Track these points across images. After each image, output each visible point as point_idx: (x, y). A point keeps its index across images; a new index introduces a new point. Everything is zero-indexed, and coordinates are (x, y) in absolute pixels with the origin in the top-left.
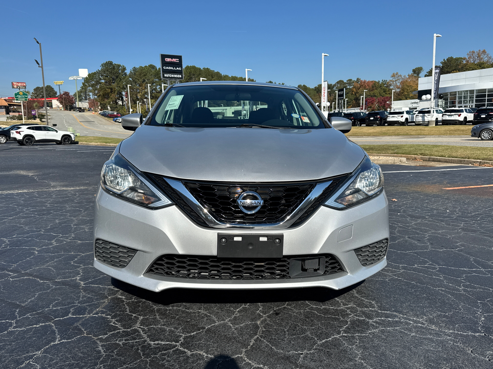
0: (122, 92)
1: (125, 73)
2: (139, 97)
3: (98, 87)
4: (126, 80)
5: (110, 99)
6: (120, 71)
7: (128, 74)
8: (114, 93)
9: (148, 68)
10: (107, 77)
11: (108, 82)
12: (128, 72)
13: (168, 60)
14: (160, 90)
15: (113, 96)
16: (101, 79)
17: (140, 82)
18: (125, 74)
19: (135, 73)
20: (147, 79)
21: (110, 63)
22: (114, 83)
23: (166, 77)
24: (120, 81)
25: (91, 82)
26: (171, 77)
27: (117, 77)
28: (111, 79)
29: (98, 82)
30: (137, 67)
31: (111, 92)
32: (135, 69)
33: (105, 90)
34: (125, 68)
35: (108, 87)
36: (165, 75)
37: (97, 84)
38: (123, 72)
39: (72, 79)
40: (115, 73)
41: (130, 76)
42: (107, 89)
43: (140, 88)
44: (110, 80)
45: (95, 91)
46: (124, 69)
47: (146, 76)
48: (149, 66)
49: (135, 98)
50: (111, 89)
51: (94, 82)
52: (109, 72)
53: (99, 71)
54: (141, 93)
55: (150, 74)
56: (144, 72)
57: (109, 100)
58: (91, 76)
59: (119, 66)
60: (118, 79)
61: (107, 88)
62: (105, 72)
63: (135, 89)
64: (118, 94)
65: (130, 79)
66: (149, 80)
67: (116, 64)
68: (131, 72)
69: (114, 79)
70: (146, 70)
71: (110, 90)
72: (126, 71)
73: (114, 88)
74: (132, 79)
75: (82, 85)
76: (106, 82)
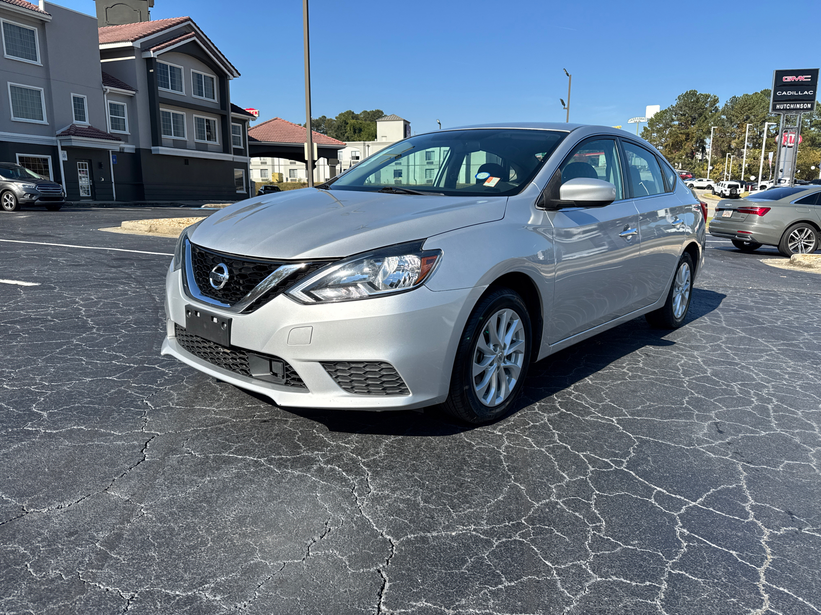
0: (704, 138)
1: (716, 107)
2: (733, 145)
3: (667, 133)
4: (715, 120)
5: (682, 151)
6: (707, 106)
7: (720, 109)
8: (692, 140)
9: (758, 96)
10: (685, 115)
11: (685, 125)
12: (721, 105)
13: (789, 79)
14: (776, 133)
15: (688, 146)
16: (673, 120)
17: (739, 120)
18: (716, 110)
19: (733, 107)
20: (754, 116)
21: (694, 93)
22: (693, 124)
23: (780, 110)
24: (703, 121)
25: (657, 125)
26: (790, 109)
27: (700, 115)
28: (690, 118)
29: (667, 126)
30: (739, 95)
31: (686, 139)
32: (734, 100)
33: (677, 137)
34: (718, 99)
35: (682, 131)
36: (778, 107)
37: (666, 128)
38: (712, 106)
39: (633, 122)
40: (698, 109)
41: (723, 113)
42: (680, 135)
43: (739, 130)
44: (688, 121)
45: (661, 139)
46: (716, 101)
47: (753, 111)
48: (761, 92)
49: (726, 148)
50: (688, 135)
51: (661, 125)
52: (689, 107)
53: (673, 107)
54: (738, 139)
55: (762, 106)
56: (750, 104)
57: (681, 153)
58: (659, 117)
59: (707, 96)
60: (702, 118)
61: (681, 133)
62: (681, 107)
63: (728, 132)
64: (697, 142)
65: (724, 117)
66: (757, 116)
67: (702, 95)
68: (726, 105)
69: (695, 118)
70: (756, 99)
71: (684, 137)
72: (717, 105)
73: (693, 133)
74: (727, 117)
75: (643, 131)
76: (681, 124)
